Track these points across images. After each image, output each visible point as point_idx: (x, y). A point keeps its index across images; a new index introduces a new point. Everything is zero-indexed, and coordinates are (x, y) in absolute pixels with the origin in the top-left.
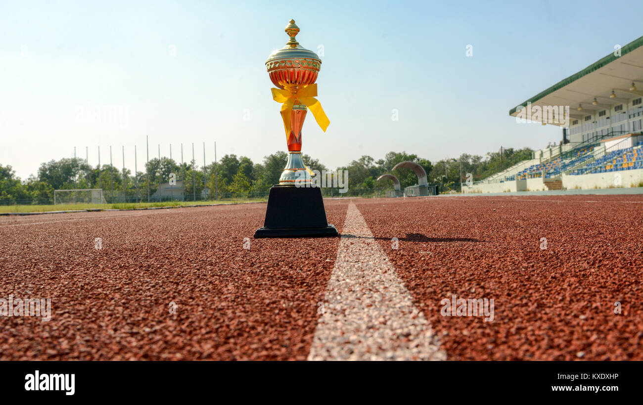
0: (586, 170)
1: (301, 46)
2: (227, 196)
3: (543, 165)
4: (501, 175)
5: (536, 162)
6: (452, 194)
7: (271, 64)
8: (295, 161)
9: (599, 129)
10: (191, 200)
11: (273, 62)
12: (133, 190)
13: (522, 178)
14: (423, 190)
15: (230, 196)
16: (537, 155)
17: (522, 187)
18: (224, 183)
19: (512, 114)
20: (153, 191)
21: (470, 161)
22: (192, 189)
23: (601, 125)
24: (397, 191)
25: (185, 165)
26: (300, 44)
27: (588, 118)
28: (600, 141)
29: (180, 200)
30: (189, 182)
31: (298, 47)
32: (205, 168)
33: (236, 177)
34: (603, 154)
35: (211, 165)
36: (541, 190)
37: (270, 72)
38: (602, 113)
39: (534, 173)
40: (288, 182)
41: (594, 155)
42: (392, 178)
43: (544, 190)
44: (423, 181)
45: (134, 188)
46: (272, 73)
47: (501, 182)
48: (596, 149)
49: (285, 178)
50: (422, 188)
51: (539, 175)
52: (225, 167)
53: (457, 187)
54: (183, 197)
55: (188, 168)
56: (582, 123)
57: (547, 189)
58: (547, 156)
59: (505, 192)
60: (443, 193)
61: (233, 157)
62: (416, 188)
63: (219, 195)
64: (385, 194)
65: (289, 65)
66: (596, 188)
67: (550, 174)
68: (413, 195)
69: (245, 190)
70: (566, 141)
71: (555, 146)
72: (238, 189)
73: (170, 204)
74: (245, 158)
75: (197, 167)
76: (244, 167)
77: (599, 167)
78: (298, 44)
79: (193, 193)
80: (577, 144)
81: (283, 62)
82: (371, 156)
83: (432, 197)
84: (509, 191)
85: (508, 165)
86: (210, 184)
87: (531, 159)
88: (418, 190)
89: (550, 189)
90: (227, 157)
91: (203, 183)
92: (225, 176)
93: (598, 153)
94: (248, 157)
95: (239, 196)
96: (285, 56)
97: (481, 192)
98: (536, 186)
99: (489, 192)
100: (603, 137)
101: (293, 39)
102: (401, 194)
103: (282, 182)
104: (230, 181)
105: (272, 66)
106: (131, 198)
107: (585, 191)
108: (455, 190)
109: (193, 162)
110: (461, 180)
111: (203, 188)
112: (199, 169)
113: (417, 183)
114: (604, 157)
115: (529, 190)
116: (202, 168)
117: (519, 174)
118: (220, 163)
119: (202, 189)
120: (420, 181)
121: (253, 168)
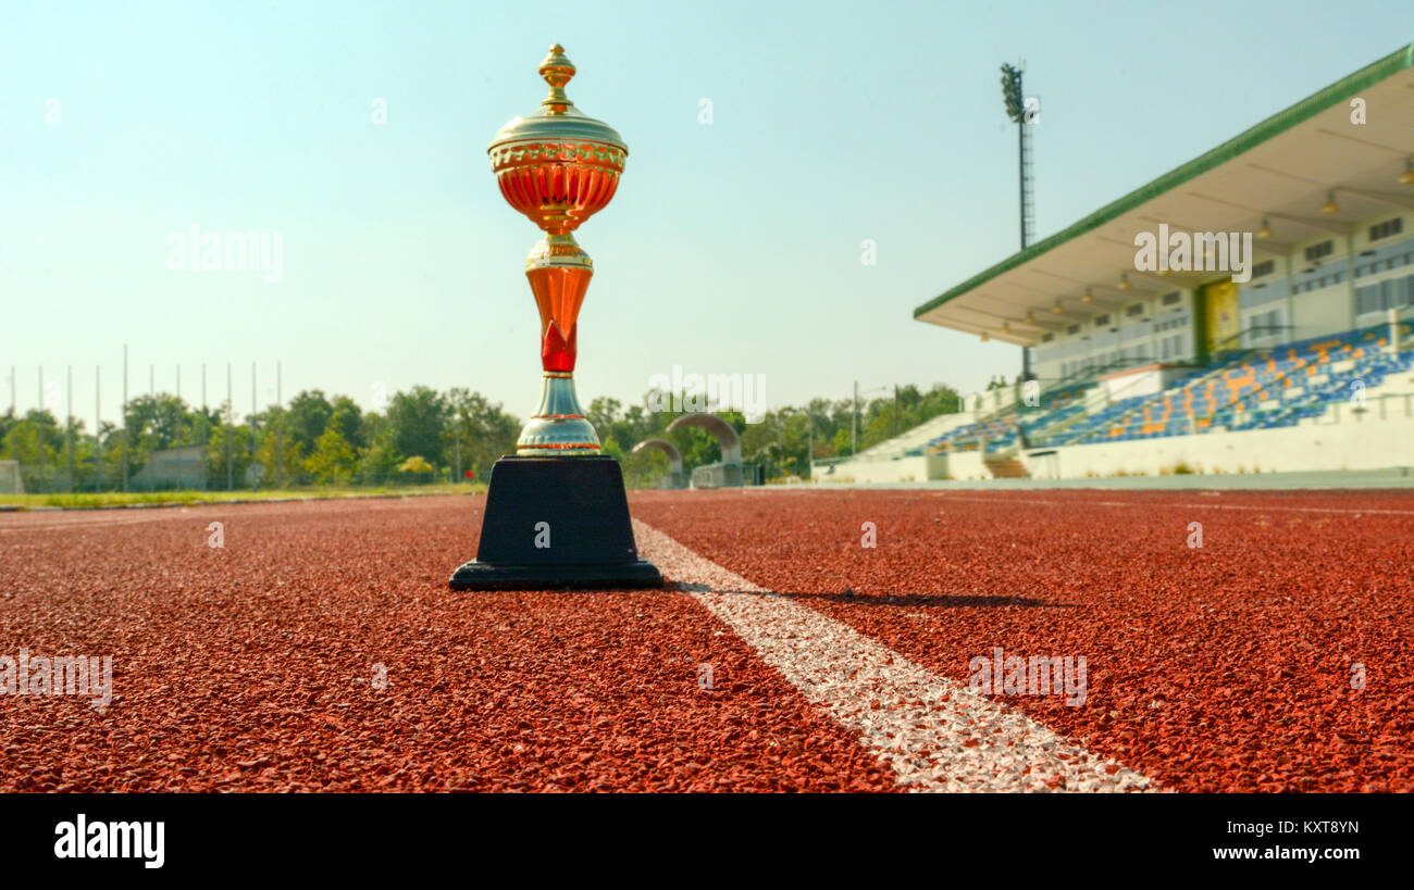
0: (1070, 436)
1: (576, 110)
2: (303, 481)
3: (982, 426)
4: (895, 445)
5: (966, 418)
6: (791, 484)
7: (504, 152)
8: (559, 397)
9: (1096, 353)
10: (222, 488)
11: (509, 146)
12: (88, 465)
13: (940, 449)
14: (732, 474)
15: (310, 481)
16: (970, 405)
17: (938, 472)
18: (297, 453)
19: (921, 317)
20: (134, 470)
21: (829, 414)
22: (223, 464)
23: (1098, 345)
24: (675, 476)
25: (206, 411)
26: (575, 106)
27: (1073, 330)
28: (1097, 378)
29: (197, 488)
30: (216, 450)
31: (569, 113)
32: (254, 419)
33: (322, 442)
34: (1104, 405)
35: (265, 414)
36: (977, 478)
37: (501, 173)
38: (1102, 321)
39: (965, 442)
40: (539, 447)
41: (1085, 405)
42: (667, 448)
43: (983, 478)
44: (733, 454)
45: (90, 460)
46: (505, 174)
47: (896, 459)
48: (1090, 393)
49: (532, 437)
50: (730, 470)
51: (973, 446)
52: (301, 418)
53: (802, 470)
54: (204, 482)
55: (215, 420)
56: (1062, 340)
57: (989, 476)
58: (990, 407)
59: (903, 480)
60: (773, 480)
61: (317, 396)
62: (718, 468)
63: (283, 478)
64: (648, 480)
65: (548, 154)
66: (1090, 475)
67: (996, 444)
68: (710, 485)
69: (343, 469)
70: (1028, 376)
71: (1003, 385)
72: (328, 466)
73: (178, 496)
74: (344, 398)
75: (237, 415)
76: (340, 419)
77: (1096, 431)
78: (570, 104)
79: (226, 472)
80: (1053, 382)
81: (534, 147)
82: (615, 398)
83: (749, 490)
84: (912, 479)
85: (908, 425)
86: (265, 454)
87: (956, 411)
88: (721, 475)
89: (997, 476)
90: (304, 395)
91: (251, 453)
92: (297, 437)
93: (1094, 401)
94: (350, 397)
95: (330, 481)
96: (537, 132)
97: (853, 481)
98: (968, 470)
99: (869, 481)
100: (1103, 369)
101: (559, 93)
102: (683, 481)
103: (525, 447)
104: (309, 450)
105: (507, 157)
106: (86, 483)
107: (1068, 481)
108: (798, 474)
109: (226, 407)
110: (811, 454)
111: (249, 461)
112: (238, 422)
113: (719, 459)
114: (1106, 410)
115: (952, 478)
116: (248, 418)
117: (932, 444)
118: (288, 408)
119: (249, 466)
120: (725, 453)
121: (361, 422)
